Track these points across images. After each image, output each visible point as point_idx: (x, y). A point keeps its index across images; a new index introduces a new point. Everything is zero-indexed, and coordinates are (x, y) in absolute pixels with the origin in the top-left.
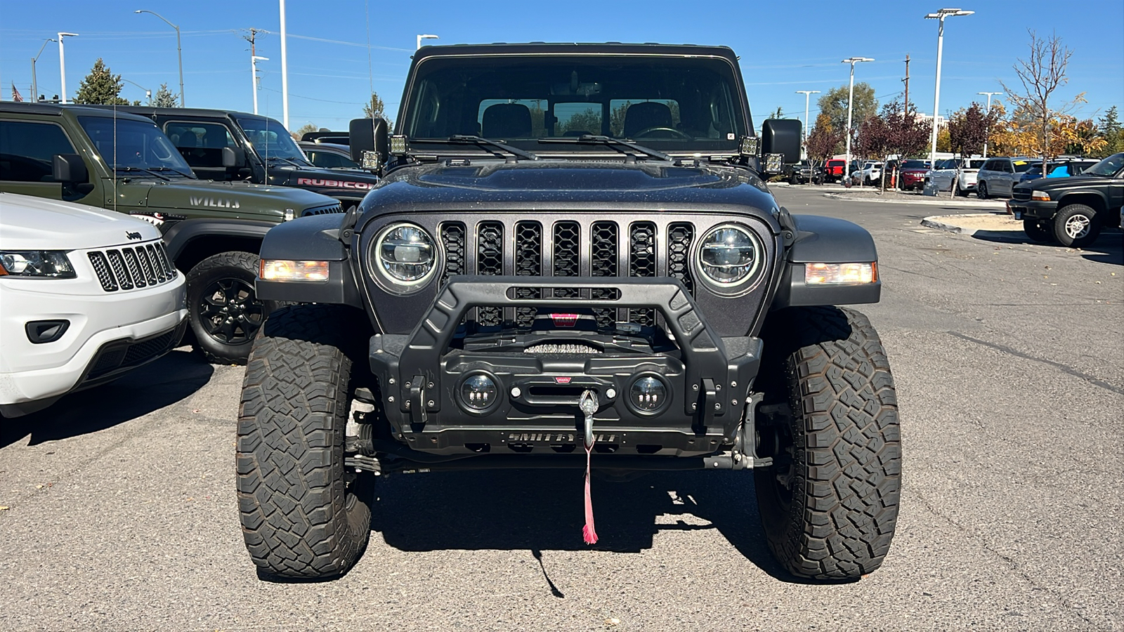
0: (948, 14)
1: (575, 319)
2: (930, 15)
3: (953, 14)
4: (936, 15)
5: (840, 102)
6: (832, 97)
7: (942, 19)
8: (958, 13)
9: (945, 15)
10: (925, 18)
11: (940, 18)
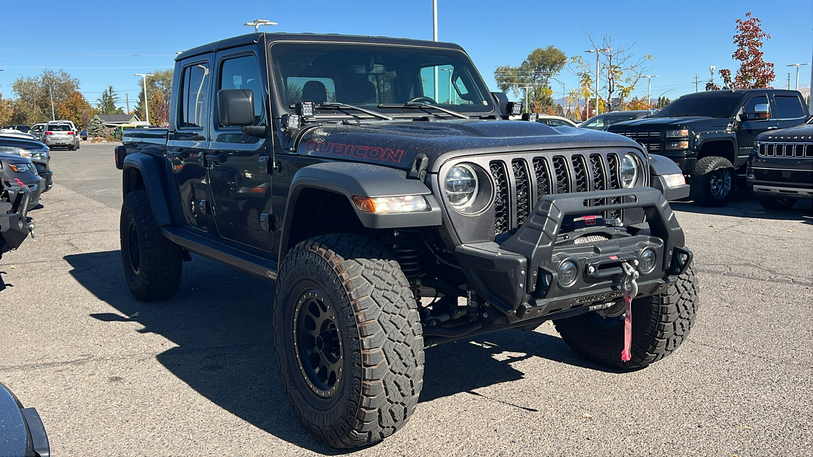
0: (260, 24)
1: (594, 219)
2: (248, 24)
3: (263, 24)
4: (252, 24)
5: (156, 83)
6: (149, 79)
7: (257, 27)
8: (267, 23)
9: (258, 24)
10: (244, 25)
11: (255, 26)
